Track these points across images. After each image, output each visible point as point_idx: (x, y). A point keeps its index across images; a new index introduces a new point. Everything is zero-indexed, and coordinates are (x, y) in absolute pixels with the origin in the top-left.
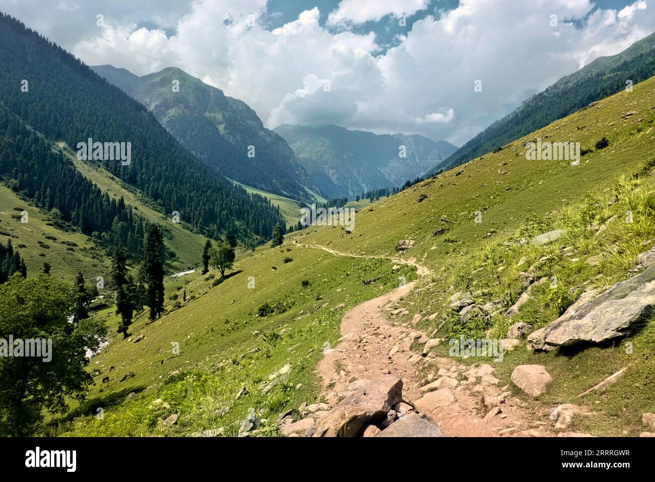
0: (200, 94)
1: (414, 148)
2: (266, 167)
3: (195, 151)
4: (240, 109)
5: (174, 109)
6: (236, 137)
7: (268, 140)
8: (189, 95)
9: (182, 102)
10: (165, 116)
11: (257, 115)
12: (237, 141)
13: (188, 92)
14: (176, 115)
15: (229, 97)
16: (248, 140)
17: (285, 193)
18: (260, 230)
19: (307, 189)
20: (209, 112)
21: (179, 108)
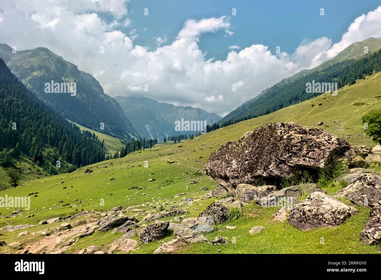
0: (60, 65)
1: (197, 115)
2: (102, 116)
3: (47, 100)
4: (89, 79)
5: (37, 72)
6: (82, 95)
7: (106, 100)
8: (52, 65)
9: (44, 68)
10: (29, 76)
11: (100, 84)
12: (83, 98)
13: (51, 63)
14: (38, 76)
15: (82, 71)
16: (91, 98)
17: (114, 135)
18: (73, 158)
19: (130, 135)
20: (64, 77)
21: (41, 72)
